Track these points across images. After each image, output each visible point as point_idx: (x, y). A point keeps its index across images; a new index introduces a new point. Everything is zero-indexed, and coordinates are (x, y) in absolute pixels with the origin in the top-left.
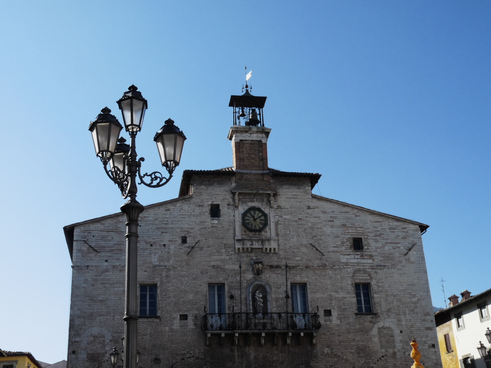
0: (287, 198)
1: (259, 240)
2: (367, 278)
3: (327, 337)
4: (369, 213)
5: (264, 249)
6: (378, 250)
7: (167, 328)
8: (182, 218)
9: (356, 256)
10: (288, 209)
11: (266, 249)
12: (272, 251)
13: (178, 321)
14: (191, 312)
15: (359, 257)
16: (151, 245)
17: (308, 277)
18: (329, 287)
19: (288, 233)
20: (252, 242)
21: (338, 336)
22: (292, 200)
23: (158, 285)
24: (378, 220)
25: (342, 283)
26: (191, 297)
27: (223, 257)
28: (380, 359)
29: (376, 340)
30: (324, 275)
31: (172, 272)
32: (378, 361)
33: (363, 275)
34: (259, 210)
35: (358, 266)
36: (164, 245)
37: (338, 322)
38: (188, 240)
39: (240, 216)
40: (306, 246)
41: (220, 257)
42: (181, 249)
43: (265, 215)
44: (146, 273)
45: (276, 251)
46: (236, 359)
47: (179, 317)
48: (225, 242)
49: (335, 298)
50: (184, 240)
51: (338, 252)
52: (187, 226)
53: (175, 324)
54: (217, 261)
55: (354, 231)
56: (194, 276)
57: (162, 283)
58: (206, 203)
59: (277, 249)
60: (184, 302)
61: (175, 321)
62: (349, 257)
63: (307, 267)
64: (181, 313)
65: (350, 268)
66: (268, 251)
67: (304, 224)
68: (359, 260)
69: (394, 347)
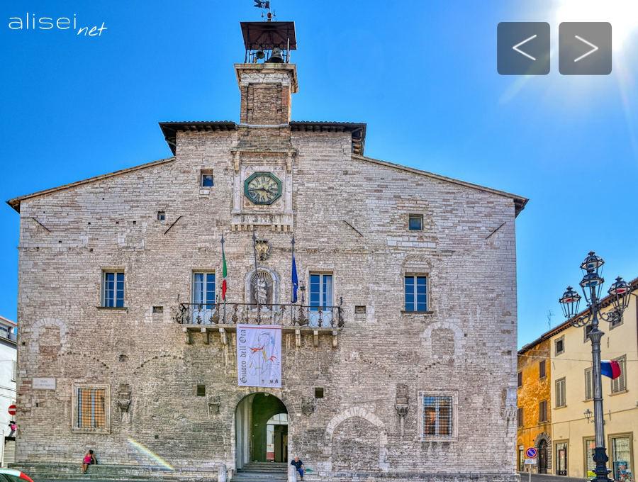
0: (313, 160)
1: (267, 215)
2: (425, 266)
3: (357, 339)
4: (439, 181)
5: (273, 226)
6: (447, 231)
7: (136, 321)
8: (160, 187)
9: (412, 239)
10: (313, 174)
11: (276, 226)
12: (285, 230)
13: (151, 314)
14: (168, 304)
15: (416, 239)
16: (117, 223)
17: (336, 264)
18: (365, 277)
19: (311, 206)
20: (256, 217)
21: (373, 338)
22: (320, 162)
23: (126, 270)
24: (451, 191)
25: (385, 272)
26: (168, 285)
27: (214, 237)
28: (430, 366)
29: (428, 344)
30: (360, 262)
31: (144, 256)
32: (426, 369)
33: (419, 262)
34: (270, 175)
35: (413, 250)
36: (134, 222)
37: (375, 321)
38: (167, 215)
39: (242, 184)
40: (336, 223)
41: (210, 237)
42: (157, 227)
43: (279, 183)
44: (110, 256)
45: (291, 230)
46: (226, 361)
47: (152, 308)
48: (217, 218)
49: (374, 291)
50: (161, 215)
51: (385, 232)
52: (165, 198)
53: (146, 318)
54: (205, 241)
55: (413, 206)
56: (173, 261)
57: (130, 268)
58: (194, 168)
59: (292, 227)
60: (159, 291)
61: (146, 314)
62: (400, 239)
63: (335, 251)
64: (155, 306)
65: (400, 253)
66: (279, 229)
67: (336, 195)
68: (414, 243)
69: (453, 353)
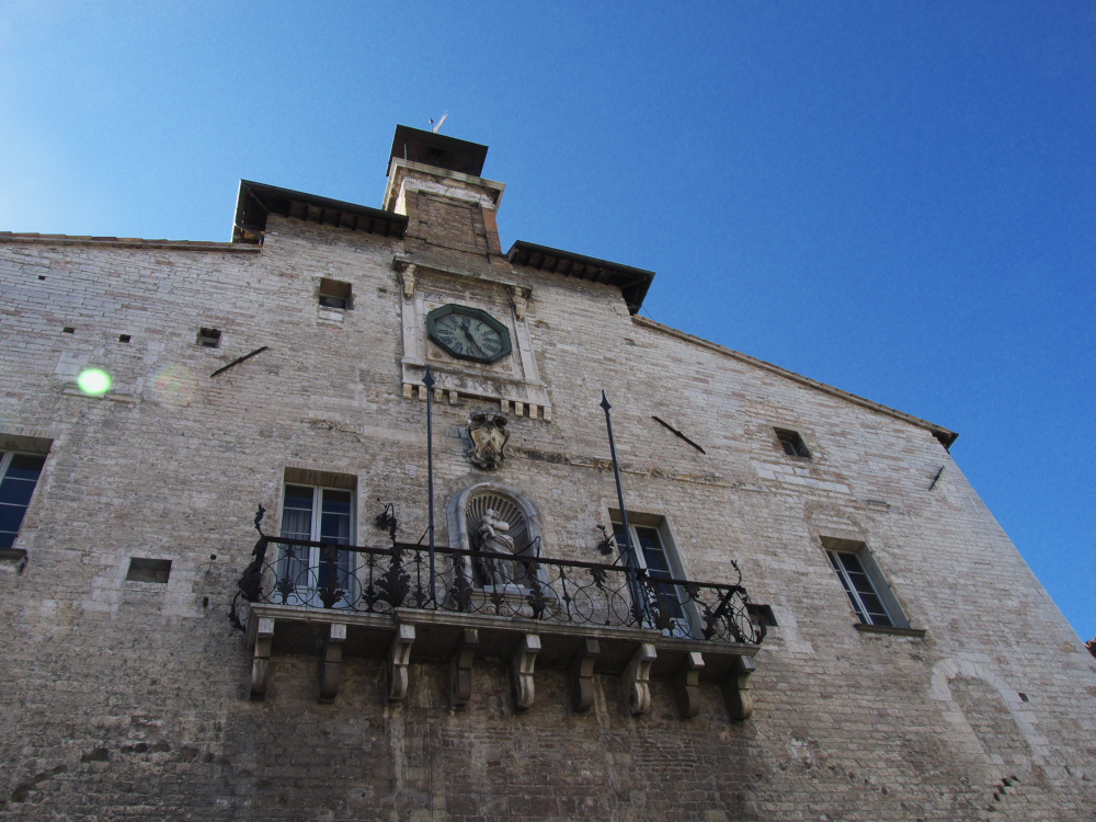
0: (563, 311)
1: (487, 379)
2: (850, 528)
3: (784, 698)
4: (799, 385)
5: (505, 403)
6: (854, 467)
7: (50, 604)
8: (216, 288)
9: (798, 471)
10: (569, 332)
11: (512, 404)
12: (533, 414)
13: (118, 583)
14: (191, 555)
15: (806, 472)
16: (70, 330)
17: (666, 502)
18: (741, 537)
19: (579, 382)
20: (461, 379)
21: (824, 697)
22: (577, 317)
23: (57, 443)
24: (825, 403)
25: (779, 531)
26: (201, 501)
27: (355, 404)
28: (1002, 792)
29: (956, 717)
30: (718, 503)
31: (136, 414)
32: (996, 796)
33: (835, 519)
34: (481, 316)
35: (813, 494)
36: (125, 339)
37: (807, 648)
38: (225, 340)
39: (421, 321)
40: (640, 420)
41: (345, 402)
42: (191, 357)
43: (499, 330)
44: (14, 401)
45: (548, 417)
46: (398, 769)
47: (125, 564)
48: (364, 366)
49: (773, 571)
50: (210, 337)
51: (743, 451)
52: (228, 307)
53: (97, 593)
54: (328, 408)
55: (772, 414)
56: (228, 438)
57: (76, 439)
58: (306, 273)
59: (548, 410)
60: (165, 515)
61: (100, 581)
62: (778, 468)
63: (656, 474)
64: (142, 554)
65: (791, 496)
66: (520, 412)
67: (625, 373)
68: (808, 480)
69: (1027, 749)
